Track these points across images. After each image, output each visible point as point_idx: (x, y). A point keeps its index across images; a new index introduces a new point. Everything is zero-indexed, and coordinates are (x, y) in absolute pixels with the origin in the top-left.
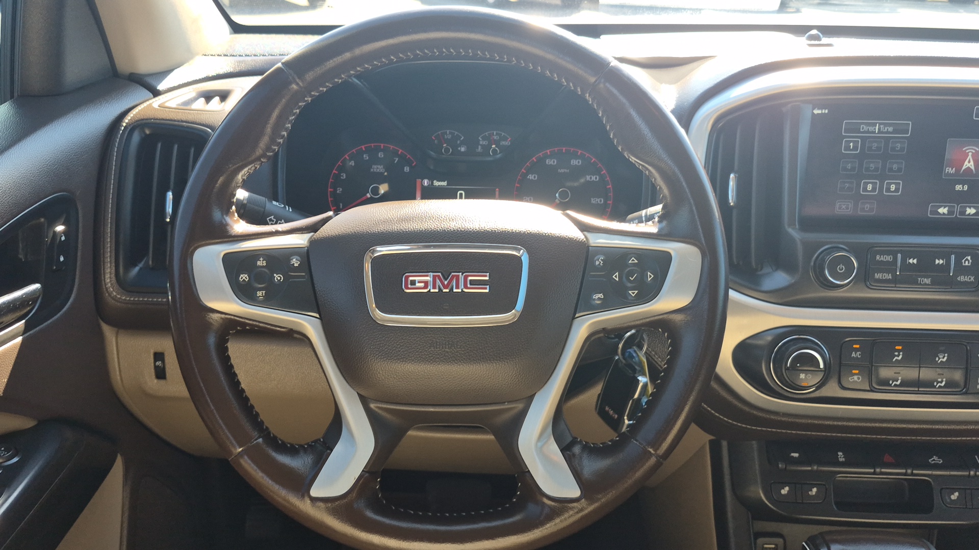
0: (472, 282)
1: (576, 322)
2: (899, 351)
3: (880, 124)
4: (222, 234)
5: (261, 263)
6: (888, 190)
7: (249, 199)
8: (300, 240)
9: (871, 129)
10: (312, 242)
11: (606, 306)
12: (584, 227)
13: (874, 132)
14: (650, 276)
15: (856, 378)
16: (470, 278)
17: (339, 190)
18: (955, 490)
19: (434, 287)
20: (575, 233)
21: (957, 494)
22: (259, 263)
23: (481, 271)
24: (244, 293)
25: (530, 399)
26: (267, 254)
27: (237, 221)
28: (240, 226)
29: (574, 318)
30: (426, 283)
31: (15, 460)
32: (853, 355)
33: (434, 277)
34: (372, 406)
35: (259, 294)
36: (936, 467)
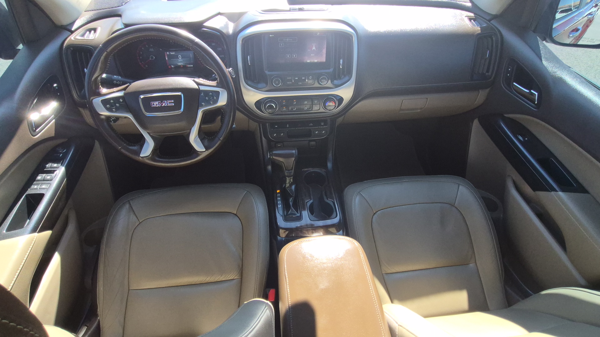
0: (169, 103)
1: (199, 110)
2: (295, 101)
3: (289, 38)
4: (99, 95)
5: (112, 101)
6: (293, 57)
7: (106, 76)
8: (120, 94)
9: (286, 40)
10: (125, 94)
11: (206, 106)
12: (198, 84)
13: (287, 41)
14: (215, 98)
15: (285, 109)
16: (168, 102)
17: (141, 58)
18: (317, 131)
19: (159, 105)
20: (196, 86)
21: (317, 132)
22: (111, 102)
23: (171, 99)
24: (109, 110)
25: (191, 129)
26: (113, 98)
27: (103, 89)
28: (104, 90)
29: (198, 109)
30: (157, 104)
31: (65, 150)
32: (284, 103)
33: (159, 103)
34: (151, 134)
35: (113, 110)
36: (311, 126)
